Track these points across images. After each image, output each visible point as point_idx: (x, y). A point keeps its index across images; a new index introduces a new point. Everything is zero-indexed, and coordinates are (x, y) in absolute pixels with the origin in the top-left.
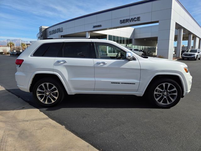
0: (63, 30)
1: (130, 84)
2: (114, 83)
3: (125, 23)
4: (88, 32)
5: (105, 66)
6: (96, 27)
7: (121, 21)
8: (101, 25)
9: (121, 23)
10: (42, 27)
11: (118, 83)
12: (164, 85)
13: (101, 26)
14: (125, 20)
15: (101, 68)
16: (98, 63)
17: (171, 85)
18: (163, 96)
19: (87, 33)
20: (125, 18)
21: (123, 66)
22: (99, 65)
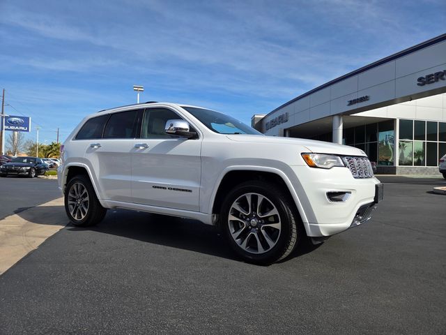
0: (290, 118)
1: (183, 190)
2: (158, 187)
3: (433, 82)
4: (339, 115)
5: (146, 151)
6: (355, 103)
7: (420, 79)
8: (367, 97)
9: (421, 85)
10: (256, 116)
11: (164, 188)
12: (249, 196)
13: (368, 100)
14: (432, 75)
15: (141, 155)
16: (137, 147)
17: (264, 199)
18: (247, 228)
19: (336, 118)
20: (433, 72)
21: (172, 152)
22: (138, 150)
